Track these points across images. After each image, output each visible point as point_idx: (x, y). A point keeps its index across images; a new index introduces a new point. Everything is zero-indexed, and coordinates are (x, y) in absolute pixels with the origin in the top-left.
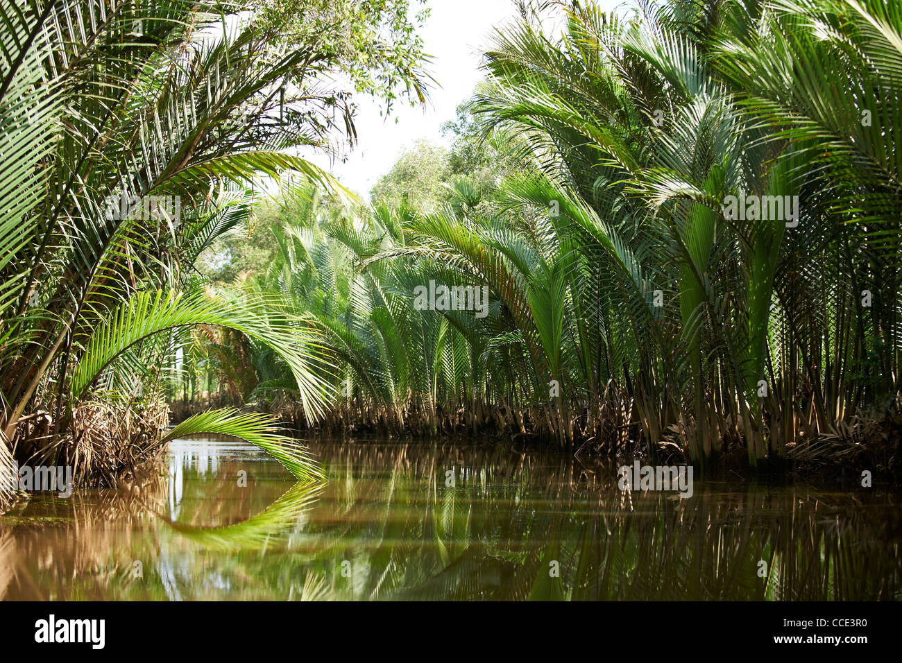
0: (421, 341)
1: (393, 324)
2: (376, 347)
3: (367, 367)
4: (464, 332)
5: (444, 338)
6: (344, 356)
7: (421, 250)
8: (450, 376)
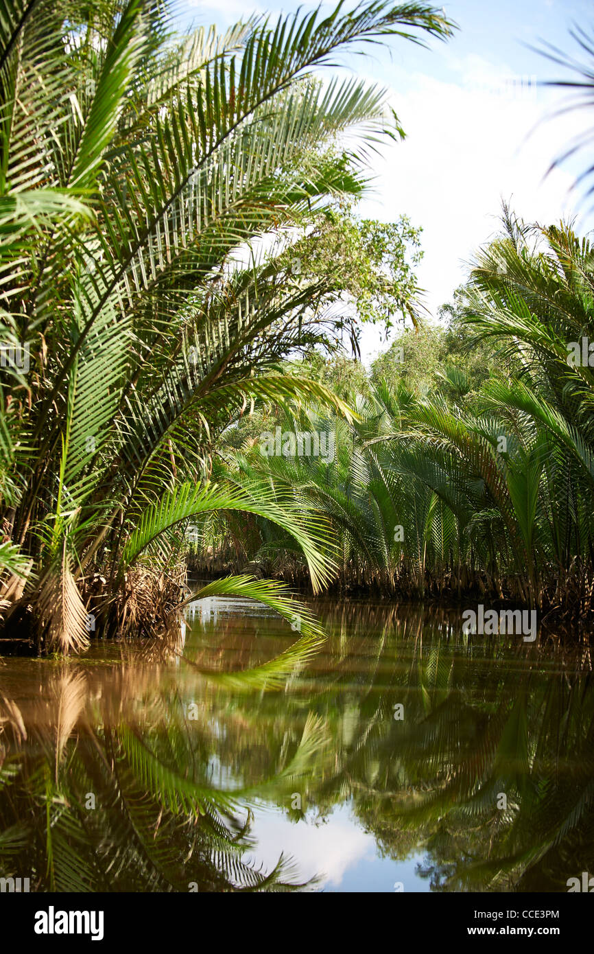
0: (413, 511)
1: (388, 495)
2: (373, 515)
3: (363, 532)
4: (452, 507)
5: (435, 509)
6: (343, 522)
7: (413, 434)
8: (438, 544)
